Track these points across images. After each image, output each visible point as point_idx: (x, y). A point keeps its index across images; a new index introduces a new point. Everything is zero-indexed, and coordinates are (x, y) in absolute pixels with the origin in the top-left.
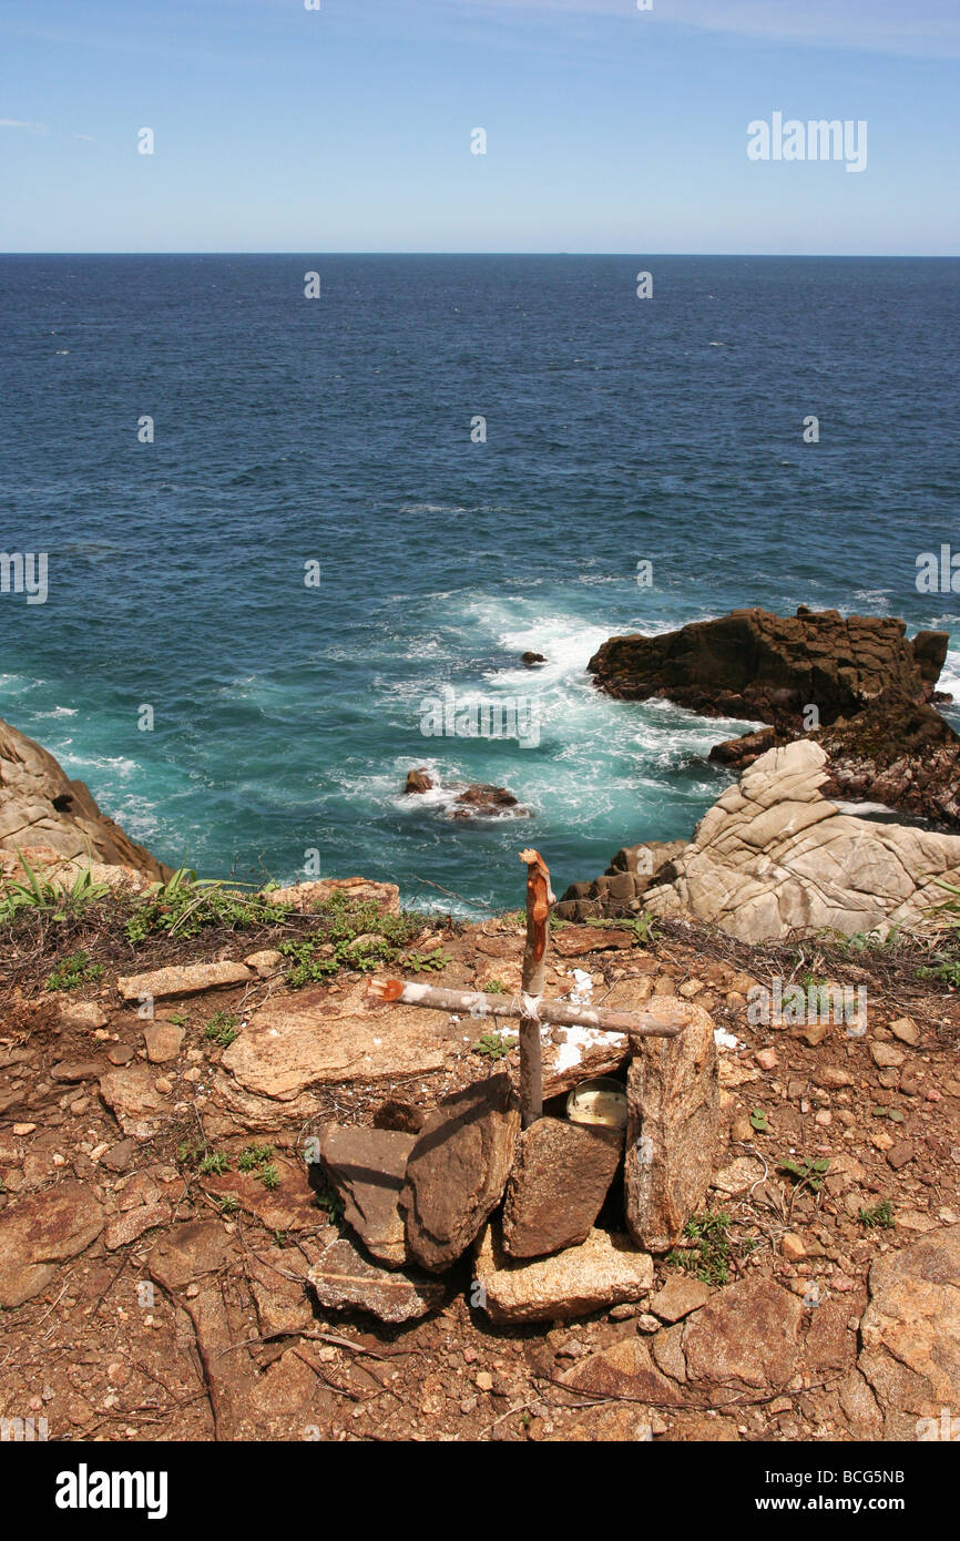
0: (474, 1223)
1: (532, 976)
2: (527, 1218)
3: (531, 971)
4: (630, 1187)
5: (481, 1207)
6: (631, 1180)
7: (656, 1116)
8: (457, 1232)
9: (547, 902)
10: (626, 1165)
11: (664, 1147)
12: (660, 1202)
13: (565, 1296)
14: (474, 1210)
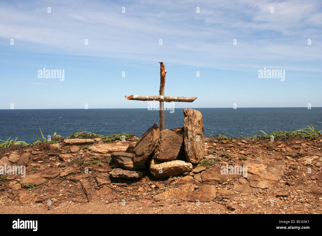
0: (150, 149)
1: (162, 91)
2: (162, 150)
3: (162, 90)
4: (186, 145)
5: (152, 144)
6: (186, 143)
7: (191, 129)
8: (146, 151)
9: (165, 72)
10: (185, 141)
11: (193, 136)
12: (193, 149)
13: (172, 166)
14: (150, 146)
